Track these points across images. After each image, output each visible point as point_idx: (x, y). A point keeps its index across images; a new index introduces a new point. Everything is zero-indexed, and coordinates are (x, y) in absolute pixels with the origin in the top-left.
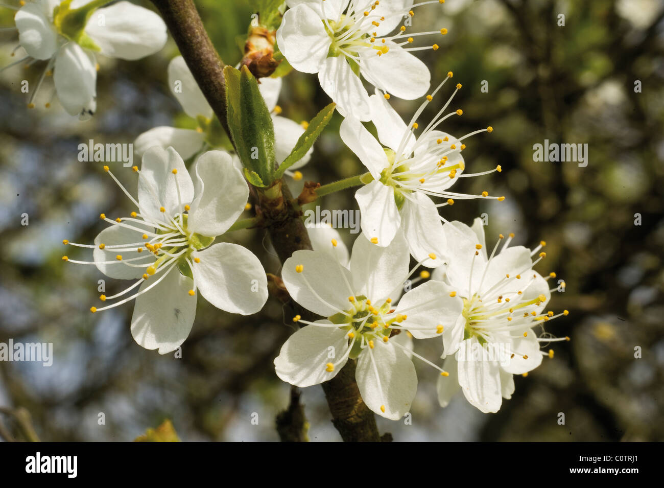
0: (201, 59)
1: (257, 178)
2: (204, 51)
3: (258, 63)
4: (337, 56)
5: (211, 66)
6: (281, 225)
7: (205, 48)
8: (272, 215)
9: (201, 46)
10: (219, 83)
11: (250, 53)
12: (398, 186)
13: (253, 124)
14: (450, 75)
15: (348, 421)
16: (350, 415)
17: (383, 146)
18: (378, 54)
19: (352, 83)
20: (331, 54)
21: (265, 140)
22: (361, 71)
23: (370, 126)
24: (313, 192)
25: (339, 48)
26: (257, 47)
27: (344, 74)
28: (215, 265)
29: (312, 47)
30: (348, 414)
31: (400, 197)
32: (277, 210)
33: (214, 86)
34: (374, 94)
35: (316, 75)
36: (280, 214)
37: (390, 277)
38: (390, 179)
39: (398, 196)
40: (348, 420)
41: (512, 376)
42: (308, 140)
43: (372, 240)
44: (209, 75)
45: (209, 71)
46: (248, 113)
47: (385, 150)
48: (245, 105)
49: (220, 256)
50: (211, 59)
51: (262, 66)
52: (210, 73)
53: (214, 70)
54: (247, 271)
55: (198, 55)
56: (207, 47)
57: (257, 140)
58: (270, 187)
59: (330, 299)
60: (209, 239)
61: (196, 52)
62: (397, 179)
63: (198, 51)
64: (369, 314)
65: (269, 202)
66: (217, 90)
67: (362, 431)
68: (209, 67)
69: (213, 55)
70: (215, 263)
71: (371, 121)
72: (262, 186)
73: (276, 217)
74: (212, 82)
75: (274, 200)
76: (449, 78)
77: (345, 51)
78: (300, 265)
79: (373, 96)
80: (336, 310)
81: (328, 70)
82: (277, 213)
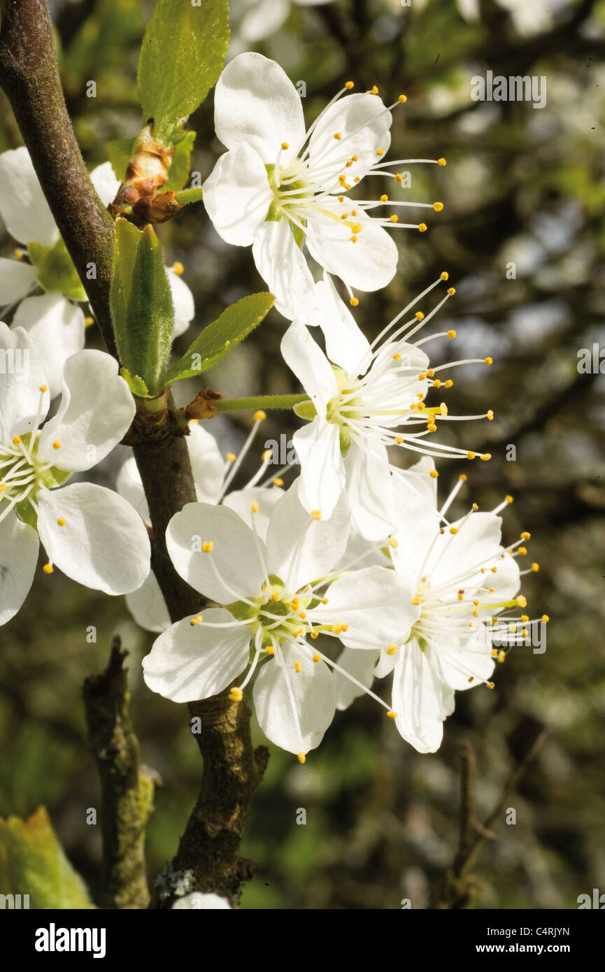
0: (66, 184)
1: (141, 386)
2: (72, 172)
3: (151, 203)
4: (278, 219)
5: (80, 196)
6: (156, 444)
7: (73, 169)
8: (148, 431)
9: (68, 164)
10: (89, 223)
11: (136, 180)
12: (345, 424)
13: (148, 310)
14: (444, 277)
15: (215, 730)
16: (218, 722)
17: (331, 363)
18: (351, 240)
19: (295, 261)
20: (270, 216)
21: (161, 334)
22: (308, 244)
23: (317, 333)
24: (212, 407)
25: (282, 208)
26: (147, 171)
27: (286, 247)
28: (71, 514)
29: (249, 203)
30: (215, 720)
31: (347, 440)
32: (156, 427)
33: (81, 226)
34: (322, 280)
35: (249, 249)
36: (159, 432)
37: (319, 554)
38: (337, 414)
39: (345, 438)
40: (215, 728)
41: (454, 693)
42: (230, 346)
43: (312, 513)
44: (75, 210)
45: (76, 204)
46: (143, 293)
47: (333, 368)
48: (141, 281)
49: (83, 502)
50: (80, 187)
51: (157, 209)
52: (78, 207)
53: (83, 203)
54: (119, 529)
55: (63, 178)
56: (76, 168)
57: (150, 333)
58: (156, 398)
59: (230, 578)
60: (65, 473)
61: (60, 173)
62: (346, 414)
63: (63, 172)
64: (290, 614)
65: (149, 416)
66: (83, 234)
67: (232, 745)
68: (77, 197)
69: (84, 181)
70: (72, 510)
71: (319, 326)
72: (146, 396)
73: (153, 435)
74: (78, 220)
75: (156, 413)
76: (442, 281)
77: (291, 213)
78: (208, 541)
79: (320, 282)
80: (237, 595)
81: (267, 239)
82: (155, 430)
